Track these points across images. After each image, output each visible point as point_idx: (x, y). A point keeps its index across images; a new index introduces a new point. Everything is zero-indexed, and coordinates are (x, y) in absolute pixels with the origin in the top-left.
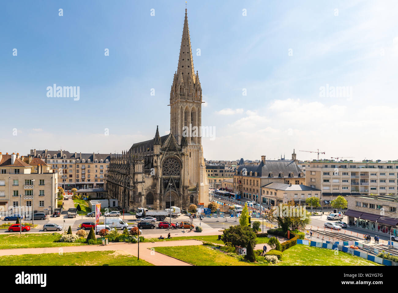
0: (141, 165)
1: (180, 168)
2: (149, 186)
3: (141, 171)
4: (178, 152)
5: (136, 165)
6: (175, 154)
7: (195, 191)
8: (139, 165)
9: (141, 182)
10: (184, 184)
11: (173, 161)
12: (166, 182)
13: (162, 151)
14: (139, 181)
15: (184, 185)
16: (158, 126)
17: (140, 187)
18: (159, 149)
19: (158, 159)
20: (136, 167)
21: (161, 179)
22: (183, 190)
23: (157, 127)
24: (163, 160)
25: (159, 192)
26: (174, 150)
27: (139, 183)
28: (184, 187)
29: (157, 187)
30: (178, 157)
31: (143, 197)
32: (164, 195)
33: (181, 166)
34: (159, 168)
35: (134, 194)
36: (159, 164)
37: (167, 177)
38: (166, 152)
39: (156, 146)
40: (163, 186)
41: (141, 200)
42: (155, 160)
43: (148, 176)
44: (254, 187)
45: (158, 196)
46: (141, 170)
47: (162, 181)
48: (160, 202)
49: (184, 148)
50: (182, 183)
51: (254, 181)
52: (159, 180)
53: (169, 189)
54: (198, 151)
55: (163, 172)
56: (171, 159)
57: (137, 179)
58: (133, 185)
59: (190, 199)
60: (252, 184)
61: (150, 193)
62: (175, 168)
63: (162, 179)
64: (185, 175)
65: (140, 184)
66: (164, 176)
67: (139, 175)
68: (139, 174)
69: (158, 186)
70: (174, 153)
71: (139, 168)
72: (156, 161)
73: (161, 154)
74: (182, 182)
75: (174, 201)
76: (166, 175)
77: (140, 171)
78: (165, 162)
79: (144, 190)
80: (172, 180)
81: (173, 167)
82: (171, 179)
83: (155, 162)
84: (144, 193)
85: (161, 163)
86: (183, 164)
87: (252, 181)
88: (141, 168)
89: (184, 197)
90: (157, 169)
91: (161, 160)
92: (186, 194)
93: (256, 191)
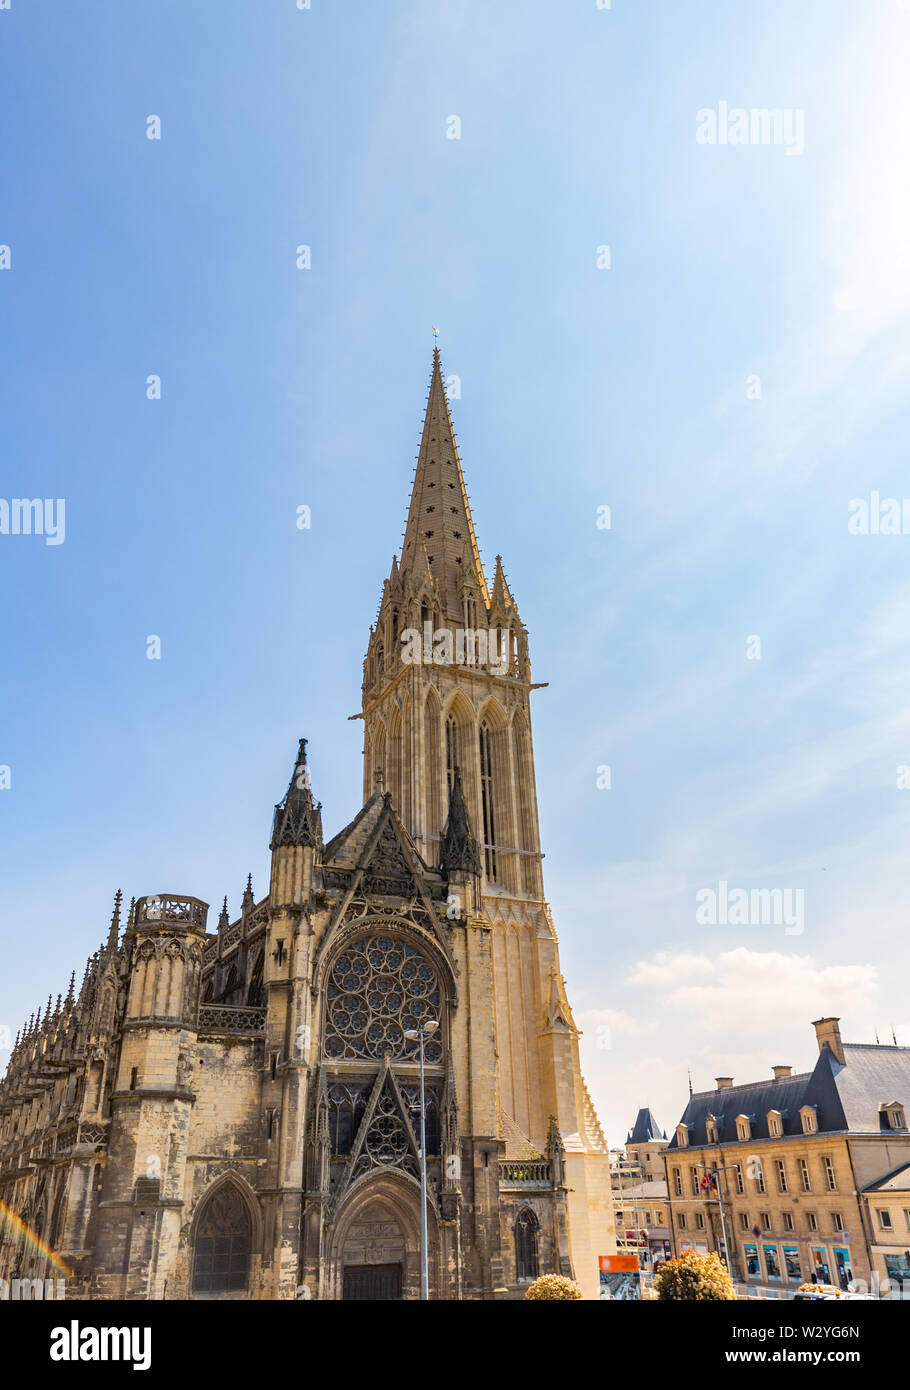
0: (178, 963)
1: (442, 1005)
2: (222, 1130)
3: (174, 1012)
4: (427, 900)
5: (141, 966)
6: (407, 916)
7: (542, 1185)
8: (166, 963)
9: (168, 1097)
10: (469, 1120)
11: (395, 960)
12: (346, 1109)
13: (325, 887)
14: (148, 1082)
15: (470, 1131)
16: (303, 742)
17: (158, 1132)
18: (307, 871)
19: (296, 934)
20: (137, 979)
21: (314, 1078)
22: (469, 1170)
23: (302, 747)
24: (334, 948)
25: (293, 1176)
26: (406, 887)
27: (145, 1103)
28: (469, 1146)
29: (286, 1138)
30: (424, 931)
31: (171, 1223)
32: (333, 1204)
33: (444, 997)
34: (305, 995)
35: (98, 1196)
36: (302, 968)
37: (360, 1065)
38: (351, 894)
39: (292, 850)
40: (326, 1132)
41: (150, 1249)
42: (280, 943)
43: (220, 1055)
44: (808, 1203)
45: (286, 1216)
46: (175, 1000)
47: (323, 1092)
48: (301, 1263)
49: (463, 884)
50: (461, 1117)
51: (801, 1163)
52: (303, 1083)
53: (367, 1162)
54: (531, 933)
55: (330, 1029)
56: (386, 941)
57: (135, 1071)
58: (98, 1119)
59: (512, 1244)
60: (793, 1181)
61: (226, 1189)
62: (406, 1010)
63: (321, 1075)
64: (476, 1061)
65: (158, 1107)
66: (333, 1063)
67: (155, 1038)
68: (158, 1027)
69: (293, 1124)
70: (404, 909)
71: (163, 985)
72: (286, 946)
73: (320, 902)
74: (455, 1109)
75: (398, 1258)
76: (350, 1054)
77: (168, 1005)
78: (344, 962)
79: (181, 1160)
80: (388, 1084)
81: (396, 1000)
82: (381, 1082)
83: (280, 955)
84: (184, 1187)
85: (315, 965)
86: (459, 982)
87: (790, 1166)
88: (176, 984)
89: (471, 1220)
90: (290, 1001)
91: (321, 941)
92: (485, 1203)
93: (825, 1223)
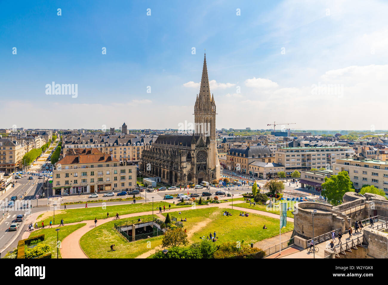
0: (185, 156)
1: (206, 157)
2: (189, 169)
4: (205, 147)
6: (203, 149)
7: (214, 171)
9: (186, 168)
14: (184, 167)
15: (209, 167)
17: (185, 170)
19: (194, 153)
22: (208, 171)
25: (195, 173)
26: (203, 146)
28: (209, 169)
29: (194, 170)
30: (205, 150)
31: (186, 177)
32: (198, 174)
34: (195, 158)
35: (181, 175)
36: (195, 155)
37: (199, 163)
38: (199, 148)
39: (193, 144)
41: (185, 179)
43: (188, 163)
44: (243, 164)
45: (194, 176)
47: (197, 166)
51: (243, 160)
52: (195, 165)
53: (200, 171)
54: (214, 145)
55: (197, 160)
56: (201, 152)
58: (180, 169)
59: (212, 176)
60: (241, 162)
61: (189, 174)
62: (203, 157)
66: (197, 163)
68: (184, 162)
69: (195, 168)
73: (196, 149)
75: (202, 178)
77: (185, 160)
78: (198, 154)
82: (201, 164)
83: (193, 154)
84: (187, 174)
86: (208, 155)
87: (241, 160)
88: (185, 158)
89: (208, 175)
91: (196, 153)
92: (209, 173)
93: (244, 167)
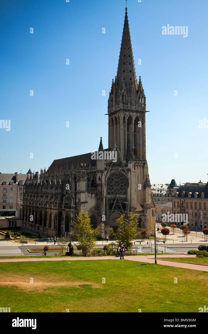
0: (84, 182)
2: (92, 207)
3: (84, 190)
4: (124, 167)
5: (78, 182)
6: (120, 170)
7: (143, 214)
8: (82, 182)
10: (131, 204)
11: (118, 178)
12: (110, 203)
13: (106, 166)
14: (81, 201)
15: (131, 206)
16: (101, 138)
18: (103, 164)
20: (78, 184)
24: (108, 177)
26: (120, 165)
27: (81, 204)
28: (131, 208)
29: (102, 208)
30: (123, 173)
32: (109, 217)
33: (127, 184)
34: (104, 186)
36: (103, 181)
37: (112, 196)
38: (111, 167)
40: (108, 207)
42: (99, 177)
43: (91, 195)
46: (84, 188)
48: (105, 226)
49: (131, 163)
52: (104, 200)
53: (114, 211)
54: (143, 167)
55: (108, 191)
56: (117, 175)
57: (79, 199)
58: (74, 206)
61: (93, 215)
62: (120, 186)
63: (107, 198)
65: (83, 204)
66: (108, 196)
67: (82, 194)
68: (82, 192)
70: (120, 169)
71: (82, 185)
74: (128, 203)
76: (111, 194)
79: (87, 211)
80: (117, 199)
81: (118, 185)
82: (116, 199)
83: (99, 179)
85: (105, 180)
86: (129, 181)
90: (102, 187)
